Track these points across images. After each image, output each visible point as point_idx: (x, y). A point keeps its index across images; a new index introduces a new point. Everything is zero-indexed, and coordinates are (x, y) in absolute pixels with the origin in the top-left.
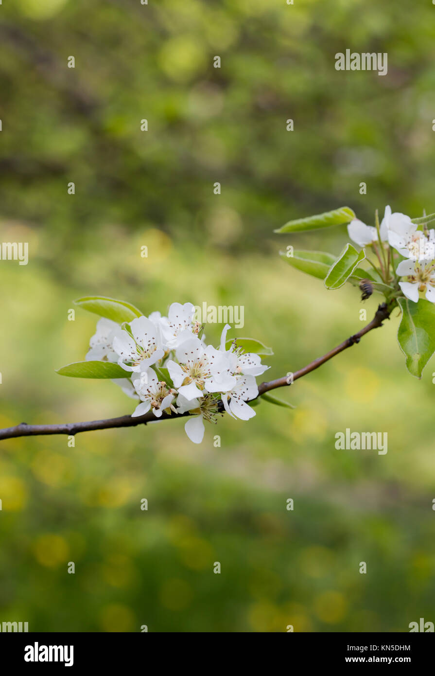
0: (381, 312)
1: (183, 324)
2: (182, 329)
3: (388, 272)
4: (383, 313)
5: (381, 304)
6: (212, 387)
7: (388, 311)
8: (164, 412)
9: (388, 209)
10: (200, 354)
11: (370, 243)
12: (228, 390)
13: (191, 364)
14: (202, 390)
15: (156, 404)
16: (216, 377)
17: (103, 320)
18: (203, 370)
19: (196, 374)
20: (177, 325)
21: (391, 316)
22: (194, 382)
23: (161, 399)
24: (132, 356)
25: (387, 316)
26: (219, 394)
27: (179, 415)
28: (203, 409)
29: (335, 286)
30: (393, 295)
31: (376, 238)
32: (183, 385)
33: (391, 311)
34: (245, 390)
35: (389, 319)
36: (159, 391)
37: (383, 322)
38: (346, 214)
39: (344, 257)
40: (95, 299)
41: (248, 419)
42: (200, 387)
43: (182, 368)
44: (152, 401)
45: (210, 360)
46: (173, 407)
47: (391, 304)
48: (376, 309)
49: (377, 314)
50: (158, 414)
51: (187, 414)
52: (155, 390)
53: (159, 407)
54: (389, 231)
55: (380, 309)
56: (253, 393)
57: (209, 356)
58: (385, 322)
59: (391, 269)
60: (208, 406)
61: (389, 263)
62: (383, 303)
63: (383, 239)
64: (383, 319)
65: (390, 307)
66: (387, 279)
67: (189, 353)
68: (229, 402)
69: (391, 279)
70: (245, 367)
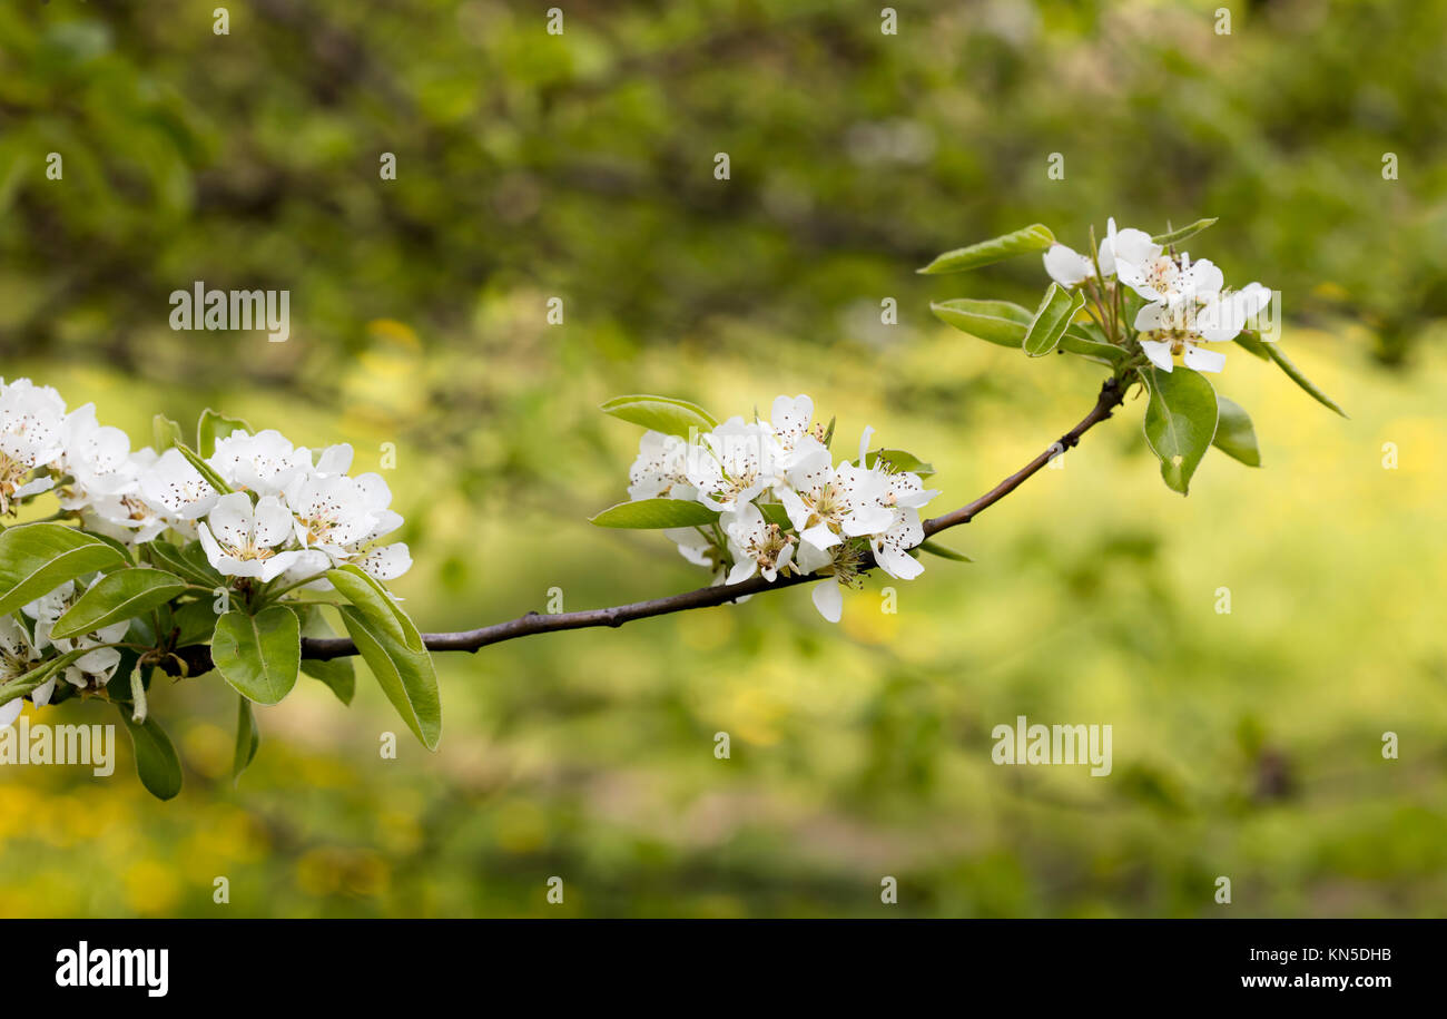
0: (1108, 393)
1: (797, 429)
2: (796, 438)
3: (1115, 328)
4: (1111, 396)
5: (1107, 380)
6: (853, 529)
7: (1120, 390)
8: (779, 573)
9: (1111, 223)
10: (831, 476)
11: (1083, 280)
12: (881, 531)
13: (817, 494)
14: (838, 533)
15: (766, 560)
16: (858, 510)
17: (650, 433)
18: (837, 502)
19: (826, 508)
20: (788, 432)
21: (1124, 400)
22: (824, 521)
23: (773, 553)
24: (719, 486)
25: (1119, 400)
26: (865, 539)
27: (803, 579)
28: (840, 567)
29: (1040, 351)
30: (1126, 365)
31: (1092, 273)
32: (806, 528)
33: (1125, 392)
34: (905, 532)
35: (1122, 404)
36: (768, 540)
37: (1113, 410)
38: (1040, 236)
39: (1051, 306)
40: (637, 400)
41: (913, 578)
42: (835, 528)
43: (804, 500)
44: (759, 557)
45: (848, 484)
46: (792, 565)
47: (1124, 378)
48: (1099, 389)
49: (1101, 398)
50: (771, 576)
51: (813, 576)
52: (762, 539)
53: (771, 565)
54: (1116, 259)
55: (1106, 388)
56: (917, 537)
57: (845, 479)
58: (1116, 410)
59: (1121, 323)
60: (846, 559)
61: (1116, 313)
62: (1111, 379)
63: (1104, 272)
64: (1112, 406)
65: (1123, 385)
66: (1114, 337)
67: (814, 475)
68: (881, 550)
69: (1122, 337)
70: (901, 495)
